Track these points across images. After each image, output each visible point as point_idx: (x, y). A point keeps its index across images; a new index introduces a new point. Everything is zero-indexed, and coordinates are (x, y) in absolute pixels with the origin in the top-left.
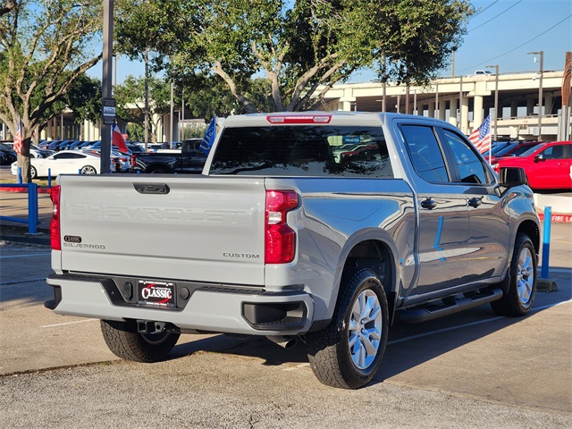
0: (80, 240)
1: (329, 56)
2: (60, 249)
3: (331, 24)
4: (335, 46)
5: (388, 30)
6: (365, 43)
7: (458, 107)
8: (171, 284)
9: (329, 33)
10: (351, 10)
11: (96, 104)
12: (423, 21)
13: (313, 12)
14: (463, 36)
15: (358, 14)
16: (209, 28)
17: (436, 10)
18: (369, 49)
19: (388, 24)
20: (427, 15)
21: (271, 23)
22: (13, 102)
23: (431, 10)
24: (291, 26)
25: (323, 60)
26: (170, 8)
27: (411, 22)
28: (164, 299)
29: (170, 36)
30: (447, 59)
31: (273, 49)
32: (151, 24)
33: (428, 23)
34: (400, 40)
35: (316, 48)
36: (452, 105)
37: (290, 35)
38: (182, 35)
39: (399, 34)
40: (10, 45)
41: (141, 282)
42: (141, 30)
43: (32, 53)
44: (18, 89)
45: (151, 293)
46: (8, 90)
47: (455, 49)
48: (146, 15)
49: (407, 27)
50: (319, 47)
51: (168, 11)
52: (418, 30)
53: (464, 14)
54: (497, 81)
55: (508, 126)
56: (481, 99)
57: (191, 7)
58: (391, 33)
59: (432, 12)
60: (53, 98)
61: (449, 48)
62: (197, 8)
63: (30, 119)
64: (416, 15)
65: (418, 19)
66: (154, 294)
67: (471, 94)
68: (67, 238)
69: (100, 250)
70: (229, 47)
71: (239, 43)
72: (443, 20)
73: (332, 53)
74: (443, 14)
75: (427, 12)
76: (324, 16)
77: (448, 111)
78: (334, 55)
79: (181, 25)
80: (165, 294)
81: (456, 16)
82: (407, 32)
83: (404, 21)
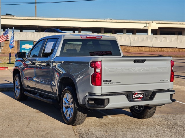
0: (111, 81)
2: (101, 85)
8: (143, 92)
28: (140, 97)
41: (133, 93)
45: (136, 96)
66: (137, 97)
68: (105, 81)
69: (119, 84)
80: (141, 96)
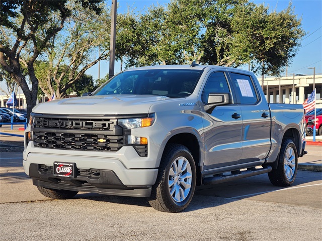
1: (225, 58)
3: (226, 41)
4: (229, 53)
5: (258, 43)
6: (246, 51)
7: (290, 93)
9: (226, 46)
10: (238, 33)
11: (89, 89)
12: (277, 38)
13: (216, 34)
14: (299, 47)
15: (242, 35)
16: (160, 43)
17: (285, 32)
18: (248, 54)
19: (258, 40)
20: (279, 35)
21: (194, 40)
22: (51, 84)
23: (281, 33)
24: (204, 42)
25: (222, 60)
26: (138, 32)
27: (271, 39)
29: (138, 47)
30: (289, 61)
31: (194, 54)
32: (128, 41)
33: (280, 40)
34: (264, 49)
35: (218, 54)
36: (287, 92)
37: (204, 46)
38: (144, 47)
39: (264, 45)
40: (50, 53)
42: (123, 44)
43: (62, 57)
44: (54, 77)
46: (48, 77)
47: (294, 55)
48: (125, 36)
49: (268, 42)
50: (220, 53)
51: (137, 34)
52: (275, 43)
53: (299, 35)
54: (314, 78)
55: (319, 104)
56: (303, 88)
57: (150, 32)
58: (260, 45)
59: (282, 34)
60: (73, 81)
61: (291, 55)
62: (152, 32)
63: (60, 93)
64: (273, 35)
65: (275, 37)
67: (297, 86)
70: (170, 53)
71: (176, 51)
72: (288, 38)
73: (227, 56)
74: (288, 34)
75: (279, 34)
76: (222, 36)
77: (284, 96)
78: (228, 58)
79: (144, 42)
81: (295, 36)
82: (269, 44)
83: (267, 39)
